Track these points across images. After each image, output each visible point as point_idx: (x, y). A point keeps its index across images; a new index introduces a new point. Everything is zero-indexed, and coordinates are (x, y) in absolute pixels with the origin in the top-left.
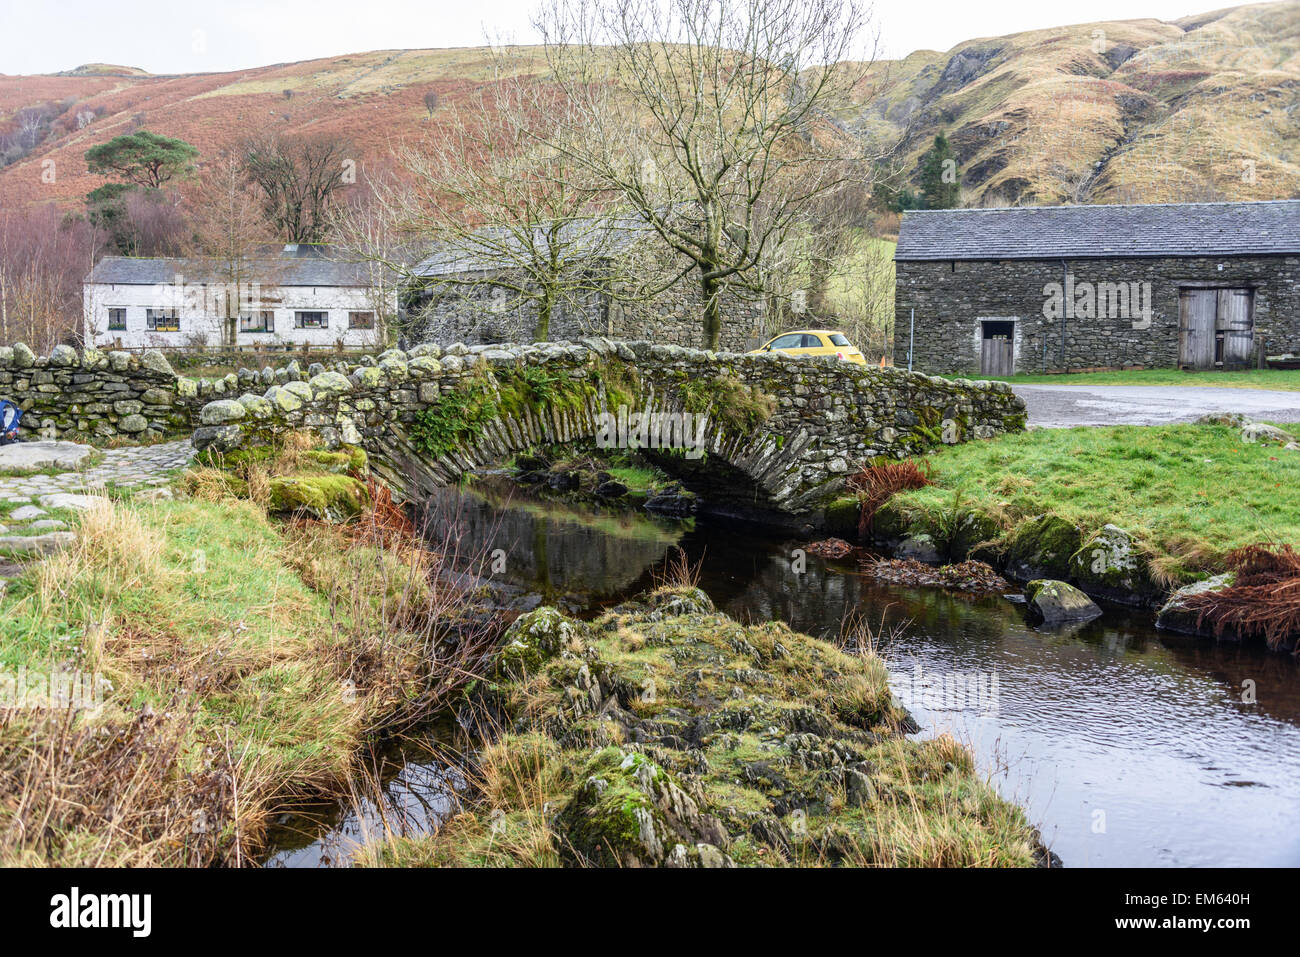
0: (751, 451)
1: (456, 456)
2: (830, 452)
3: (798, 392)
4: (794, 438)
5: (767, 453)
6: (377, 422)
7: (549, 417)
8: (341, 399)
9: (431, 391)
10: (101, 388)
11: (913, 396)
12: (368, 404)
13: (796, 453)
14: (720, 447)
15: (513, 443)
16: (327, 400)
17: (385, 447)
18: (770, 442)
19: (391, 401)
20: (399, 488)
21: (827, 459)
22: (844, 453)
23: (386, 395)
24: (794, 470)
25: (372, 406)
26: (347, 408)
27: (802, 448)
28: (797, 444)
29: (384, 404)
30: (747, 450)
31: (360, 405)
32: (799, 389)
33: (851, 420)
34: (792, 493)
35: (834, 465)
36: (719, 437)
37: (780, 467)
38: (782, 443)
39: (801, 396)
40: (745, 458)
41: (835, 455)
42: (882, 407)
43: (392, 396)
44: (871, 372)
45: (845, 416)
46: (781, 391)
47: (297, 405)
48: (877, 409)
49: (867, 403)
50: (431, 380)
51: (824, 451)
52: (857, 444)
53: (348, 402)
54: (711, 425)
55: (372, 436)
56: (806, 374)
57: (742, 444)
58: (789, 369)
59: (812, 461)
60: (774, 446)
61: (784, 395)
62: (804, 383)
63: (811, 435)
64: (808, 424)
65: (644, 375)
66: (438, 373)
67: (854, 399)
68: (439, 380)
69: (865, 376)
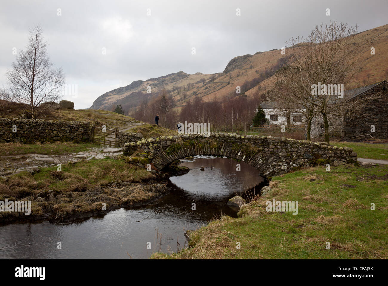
1: (173, 156)
2: (281, 164)
3: (271, 147)
4: (268, 159)
5: (260, 162)
6: (158, 148)
9: (169, 143)
10: (130, 139)
11: (312, 150)
13: (269, 163)
14: (244, 160)
15: (186, 155)
16: (148, 143)
17: (159, 153)
18: (261, 160)
19: (161, 144)
20: (162, 161)
21: (280, 166)
22: (286, 164)
24: (269, 168)
25: (157, 145)
26: (151, 145)
27: (272, 162)
28: (270, 161)
29: (159, 145)
30: (253, 161)
31: (154, 145)
32: (271, 146)
33: (288, 155)
34: (269, 174)
35: (282, 168)
36: (244, 157)
37: (265, 166)
38: (264, 160)
39: (271, 148)
40: (252, 163)
41: (283, 165)
42: (299, 153)
43: (161, 143)
44: (298, 143)
45: (286, 154)
46: (265, 147)
47: (141, 144)
48: (297, 153)
49: (294, 151)
50: (169, 140)
51: (279, 163)
52: (290, 162)
53: (152, 144)
54: (242, 154)
55: (156, 151)
56: (274, 142)
57: (252, 159)
58: (268, 141)
59: (275, 166)
60: (262, 161)
61: (266, 148)
62: (273, 145)
63: (274, 159)
64: (273, 156)
65: (222, 141)
66: (171, 139)
67: (290, 150)
68: (171, 141)
69: (295, 143)
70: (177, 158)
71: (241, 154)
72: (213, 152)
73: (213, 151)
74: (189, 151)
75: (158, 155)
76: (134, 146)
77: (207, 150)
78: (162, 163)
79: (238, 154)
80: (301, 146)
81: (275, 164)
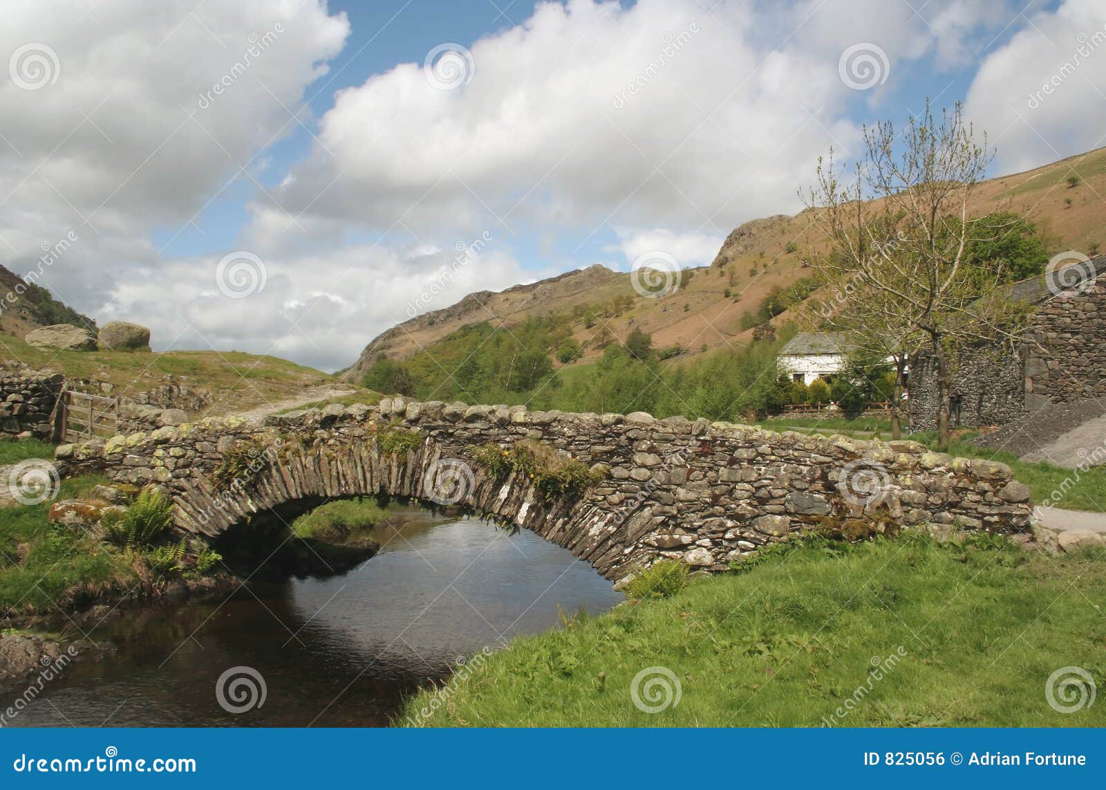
0: (568, 527)
2: (687, 539)
3: (639, 462)
4: (631, 517)
5: (594, 531)
6: (185, 466)
7: (318, 471)
8: (159, 446)
9: (225, 444)
12: (176, 451)
13: (634, 536)
14: (527, 518)
15: (288, 493)
16: (147, 446)
17: (187, 486)
18: (596, 519)
19: (196, 451)
20: (198, 522)
21: (683, 547)
22: (707, 542)
23: (192, 445)
24: (633, 556)
25: (181, 453)
26: (160, 453)
27: (644, 531)
28: (635, 525)
29: (190, 453)
30: (565, 524)
31: (173, 451)
32: (638, 458)
33: (715, 500)
35: (692, 556)
36: (525, 507)
37: (614, 550)
38: (610, 522)
39: (644, 466)
40: (561, 534)
41: (693, 543)
42: (765, 486)
43: (198, 446)
44: (761, 440)
45: (706, 495)
46: (615, 459)
47: (119, 450)
48: (758, 489)
49: (742, 481)
50: (228, 434)
51: (676, 537)
52: (725, 532)
53: (164, 449)
54: (515, 493)
55: (178, 477)
56: (655, 440)
57: (556, 517)
58: (630, 434)
59: (660, 548)
60: (601, 524)
61: (616, 464)
62: (651, 450)
63: (654, 515)
64: (651, 502)
65: (431, 436)
66: (236, 429)
67: (724, 472)
68: (235, 435)
69: (751, 444)
70: (254, 510)
71: (511, 493)
72: (393, 485)
73: (393, 481)
74: (297, 481)
75: (184, 494)
76: (92, 458)
77: (368, 475)
78: (201, 528)
79: (498, 495)
80: (773, 458)
81: (657, 540)
